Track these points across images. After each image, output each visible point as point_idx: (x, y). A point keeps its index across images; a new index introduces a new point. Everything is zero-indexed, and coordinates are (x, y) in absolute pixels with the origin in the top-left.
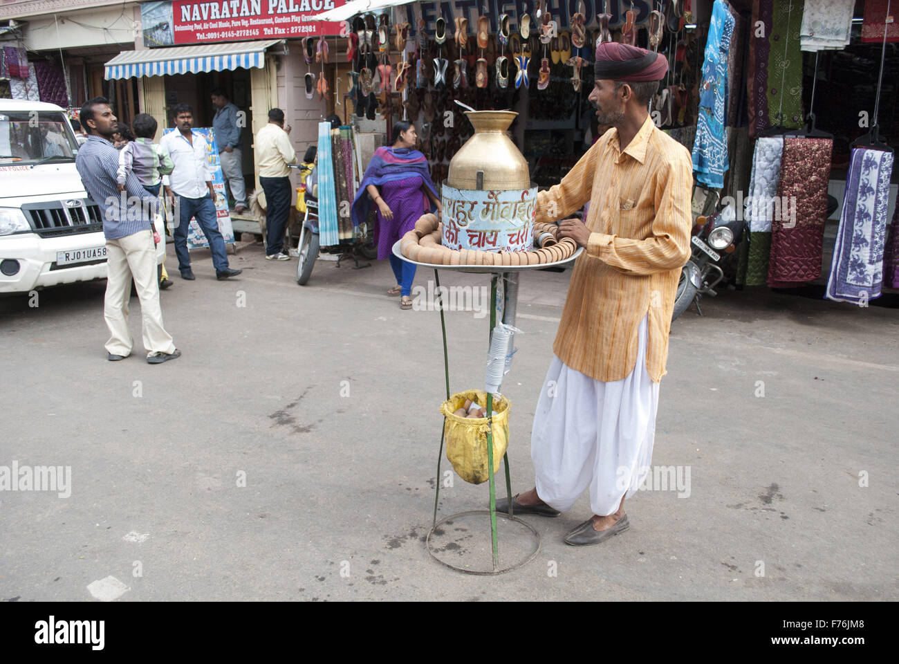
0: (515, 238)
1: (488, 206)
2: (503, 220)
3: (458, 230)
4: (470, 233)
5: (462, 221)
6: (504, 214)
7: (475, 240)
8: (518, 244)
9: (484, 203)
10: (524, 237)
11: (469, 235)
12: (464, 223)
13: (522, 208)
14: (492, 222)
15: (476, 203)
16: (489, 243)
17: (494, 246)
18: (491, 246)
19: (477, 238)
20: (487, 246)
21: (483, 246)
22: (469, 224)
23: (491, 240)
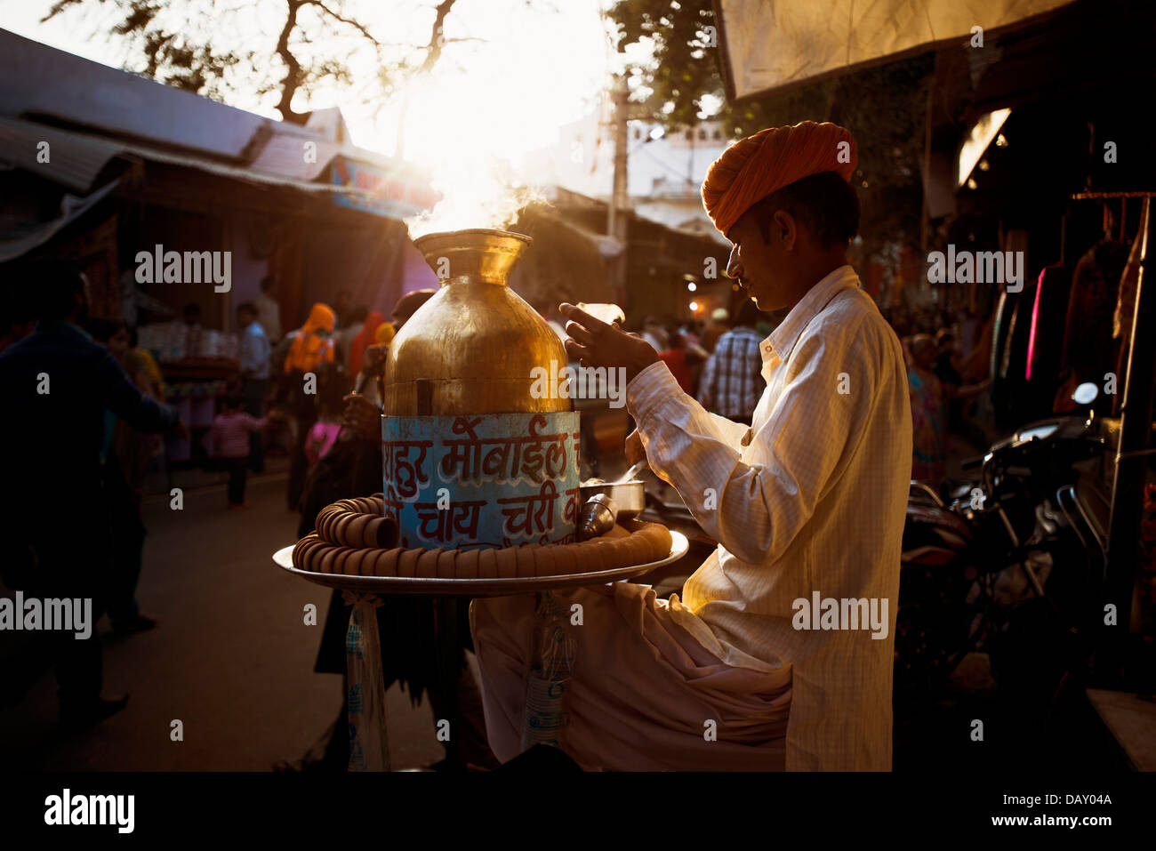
0: (520, 519)
1: (454, 450)
2: (489, 479)
3: (400, 506)
4: (421, 511)
5: (406, 485)
6: (492, 465)
7: (433, 525)
8: (529, 532)
9: (446, 443)
10: (544, 519)
11: (420, 516)
12: (409, 489)
13: (533, 454)
14: (465, 484)
15: (429, 444)
16: (462, 530)
17: (473, 536)
18: (465, 538)
19: (437, 521)
20: (458, 537)
21: (449, 537)
22: (418, 492)
23: (466, 523)
